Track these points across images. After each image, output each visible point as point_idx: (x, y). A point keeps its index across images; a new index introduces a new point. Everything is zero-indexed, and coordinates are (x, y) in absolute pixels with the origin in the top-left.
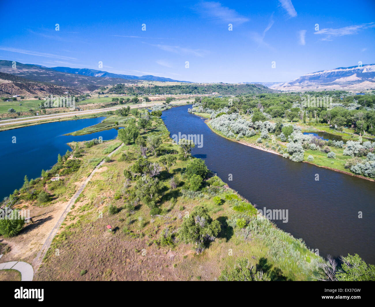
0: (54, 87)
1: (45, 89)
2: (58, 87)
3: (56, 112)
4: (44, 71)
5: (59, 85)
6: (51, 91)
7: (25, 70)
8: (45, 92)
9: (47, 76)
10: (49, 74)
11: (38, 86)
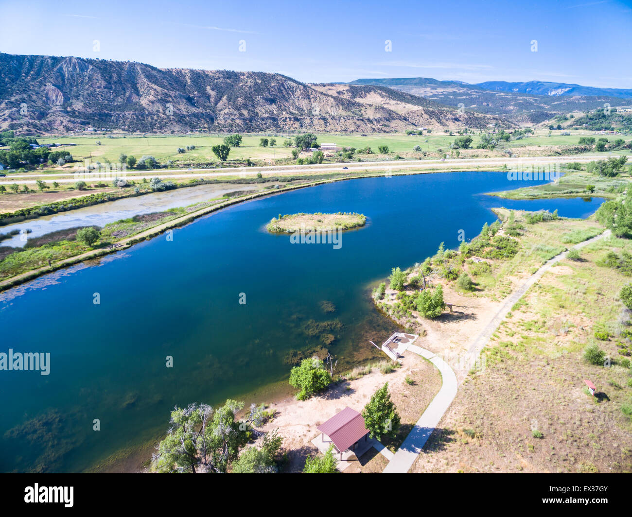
0: (475, 115)
1: (460, 119)
2: (481, 115)
3: (473, 156)
4: (465, 89)
5: (482, 113)
6: (469, 122)
7: (440, 90)
8: (459, 123)
9: (467, 97)
10: (472, 95)
11: (453, 115)
